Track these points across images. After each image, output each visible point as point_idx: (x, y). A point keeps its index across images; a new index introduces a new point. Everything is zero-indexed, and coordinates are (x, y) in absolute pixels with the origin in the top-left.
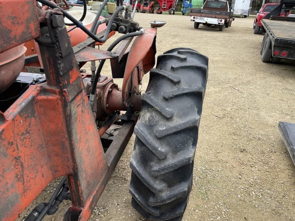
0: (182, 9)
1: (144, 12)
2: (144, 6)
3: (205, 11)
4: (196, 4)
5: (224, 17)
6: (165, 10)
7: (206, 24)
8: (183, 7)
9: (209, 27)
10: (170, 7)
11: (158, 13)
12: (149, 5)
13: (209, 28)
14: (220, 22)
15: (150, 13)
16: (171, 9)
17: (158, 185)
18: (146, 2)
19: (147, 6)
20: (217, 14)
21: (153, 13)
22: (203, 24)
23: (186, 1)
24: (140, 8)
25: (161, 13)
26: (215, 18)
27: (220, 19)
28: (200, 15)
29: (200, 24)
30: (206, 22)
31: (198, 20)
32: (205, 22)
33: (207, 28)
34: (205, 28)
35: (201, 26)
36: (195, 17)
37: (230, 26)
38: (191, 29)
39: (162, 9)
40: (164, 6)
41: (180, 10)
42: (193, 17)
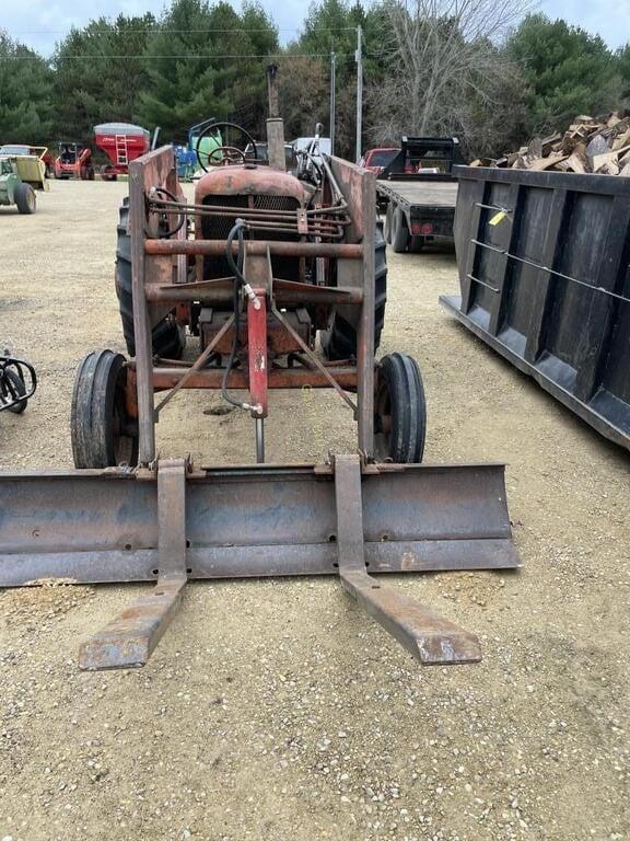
1: (65, 176)
2: (64, 163)
6: (125, 170)
11: (108, 179)
12: (77, 158)
15: (84, 179)
18: (67, 151)
19: (72, 162)
21: (91, 178)
23: (180, 148)
25: (114, 179)
39: (117, 167)
40: (121, 160)
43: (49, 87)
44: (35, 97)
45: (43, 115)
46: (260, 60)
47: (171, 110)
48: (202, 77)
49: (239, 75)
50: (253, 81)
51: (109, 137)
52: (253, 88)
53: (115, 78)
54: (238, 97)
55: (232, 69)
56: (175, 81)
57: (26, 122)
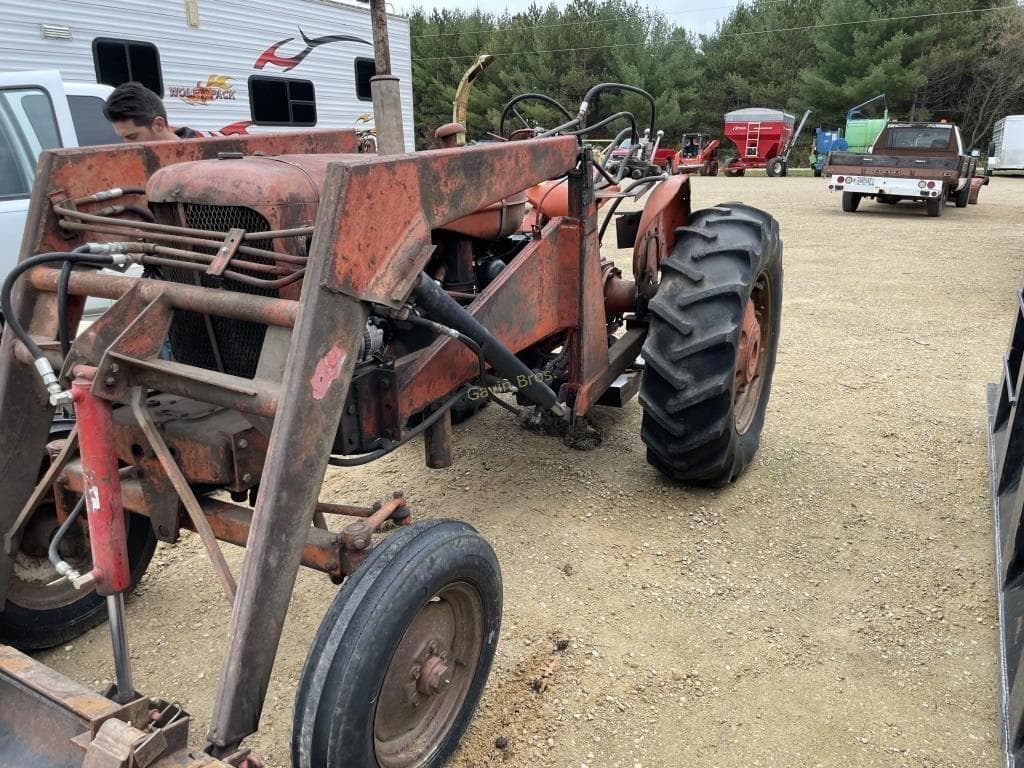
0: (812, 159)
2: (685, 157)
3: (875, 160)
4: (862, 142)
5: (940, 174)
6: (753, 163)
7: (882, 196)
8: (816, 153)
9: (890, 205)
10: (772, 154)
11: (730, 174)
12: (700, 151)
13: (895, 211)
14: (926, 189)
16: (773, 160)
17: (681, 376)
18: (692, 143)
19: (694, 156)
20: (919, 166)
21: (713, 173)
22: (872, 196)
23: (828, 134)
24: (670, 163)
25: (740, 173)
26: (912, 176)
27: (927, 181)
28: (859, 169)
29: (863, 198)
30: (881, 191)
31: (853, 186)
32: (877, 192)
33: (889, 210)
34: (881, 210)
35: (864, 202)
36: (845, 177)
37: (974, 202)
38: (835, 212)
39: (745, 161)
40: (751, 152)
41: (807, 164)
42: (835, 177)
43: (699, 73)
44: (681, 85)
45: (685, 105)
46: (977, 17)
47: (838, 88)
48: (887, 45)
49: (942, 38)
50: (962, 45)
51: (741, 125)
52: (959, 54)
53: (775, 55)
54: (935, 66)
55: (931, 32)
56: (851, 53)
57: (666, 112)
